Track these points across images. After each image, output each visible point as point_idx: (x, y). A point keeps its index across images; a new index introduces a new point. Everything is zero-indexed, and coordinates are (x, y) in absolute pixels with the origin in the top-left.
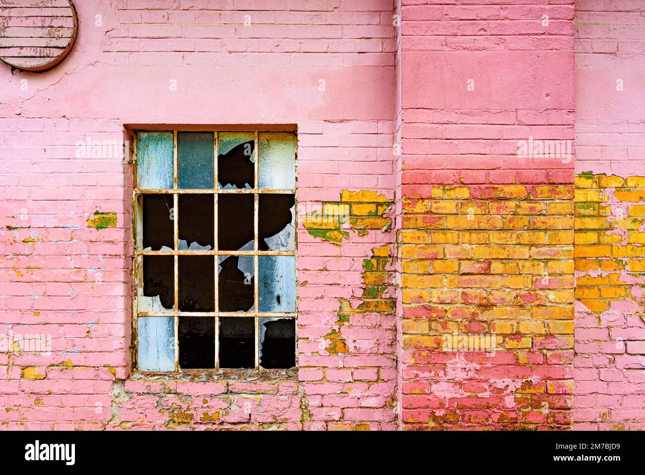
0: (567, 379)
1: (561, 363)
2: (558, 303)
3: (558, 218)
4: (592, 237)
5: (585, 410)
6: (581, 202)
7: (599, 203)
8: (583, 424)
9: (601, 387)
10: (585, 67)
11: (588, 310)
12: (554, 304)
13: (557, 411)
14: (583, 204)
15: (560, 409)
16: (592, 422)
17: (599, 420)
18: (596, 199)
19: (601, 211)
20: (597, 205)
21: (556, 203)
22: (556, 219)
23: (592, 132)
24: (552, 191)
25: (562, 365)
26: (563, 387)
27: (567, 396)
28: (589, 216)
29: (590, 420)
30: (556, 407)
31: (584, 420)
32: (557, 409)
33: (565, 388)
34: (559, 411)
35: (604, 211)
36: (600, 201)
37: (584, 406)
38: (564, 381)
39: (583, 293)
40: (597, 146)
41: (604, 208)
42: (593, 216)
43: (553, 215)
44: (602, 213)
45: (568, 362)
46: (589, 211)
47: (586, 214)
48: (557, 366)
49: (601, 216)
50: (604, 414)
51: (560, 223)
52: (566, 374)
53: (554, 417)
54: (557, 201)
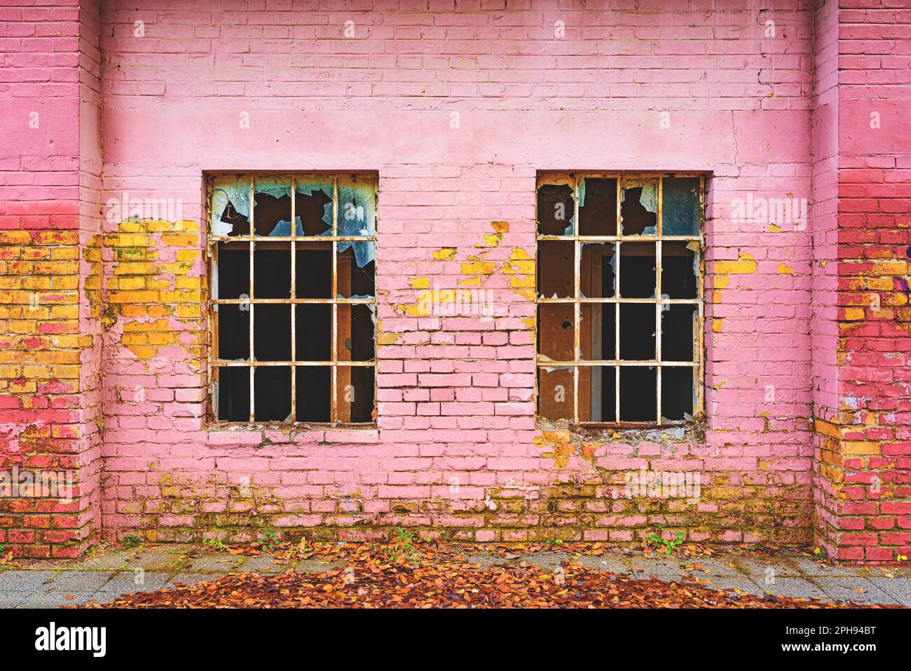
0: (73, 423)
1: (65, 407)
2: (62, 348)
3: (62, 264)
4: (139, 282)
5: (132, 458)
6: (128, 247)
7: (146, 247)
8: (130, 473)
9: (149, 436)
10: (133, 110)
11: (136, 357)
12: (59, 349)
13: (62, 455)
14: (129, 249)
15: (65, 453)
16: (139, 471)
17: (146, 469)
18: (144, 243)
19: (148, 256)
20: (144, 249)
21: (60, 249)
22: (60, 265)
23: (139, 175)
24: (57, 237)
25: (66, 409)
26: (67, 431)
27: (72, 441)
28: (137, 261)
29: (136, 469)
30: (61, 451)
31: (131, 470)
32: (62, 453)
33: (70, 433)
34: (65, 455)
35: (152, 255)
36: (147, 245)
37: (132, 455)
38: (69, 425)
39: (131, 340)
40: (145, 189)
41: (151, 253)
42: (141, 261)
43: (57, 260)
44: (150, 258)
45: (73, 407)
46: (137, 256)
47: (133, 258)
48: (61, 411)
49: (148, 261)
50: (152, 463)
51: (63, 268)
52: (71, 418)
53: (59, 461)
54: (62, 246)
